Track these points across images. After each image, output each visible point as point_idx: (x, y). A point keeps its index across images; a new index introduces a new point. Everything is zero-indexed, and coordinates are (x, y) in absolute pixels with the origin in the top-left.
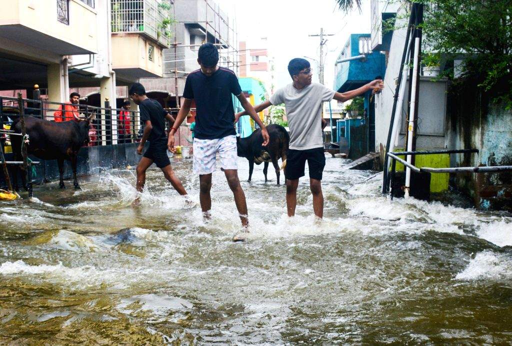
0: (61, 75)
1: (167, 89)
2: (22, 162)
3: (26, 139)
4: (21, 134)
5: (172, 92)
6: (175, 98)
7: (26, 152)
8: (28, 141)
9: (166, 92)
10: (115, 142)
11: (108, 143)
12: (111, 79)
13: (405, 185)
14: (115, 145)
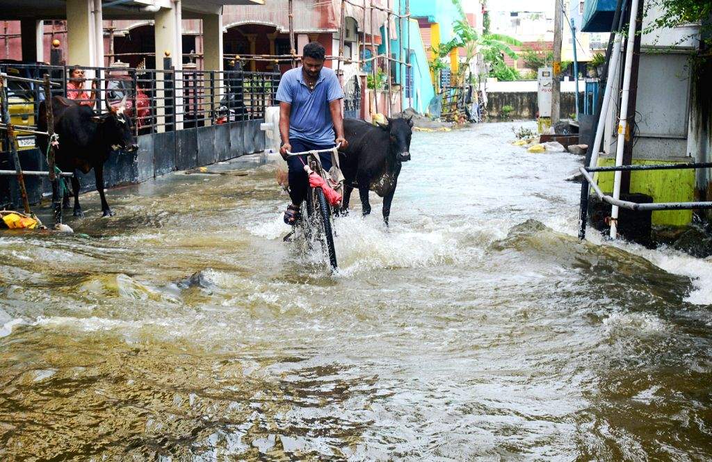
0: (89, 12)
1: (275, 18)
2: (48, 173)
3: (54, 140)
4: (47, 133)
5: (283, 24)
6: (287, 35)
7: (54, 159)
8: (57, 143)
9: (271, 23)
10: (180, 127)
11: (168, 128)
12: (173, 12)
13: (610, 215)
14: (181, 131)
